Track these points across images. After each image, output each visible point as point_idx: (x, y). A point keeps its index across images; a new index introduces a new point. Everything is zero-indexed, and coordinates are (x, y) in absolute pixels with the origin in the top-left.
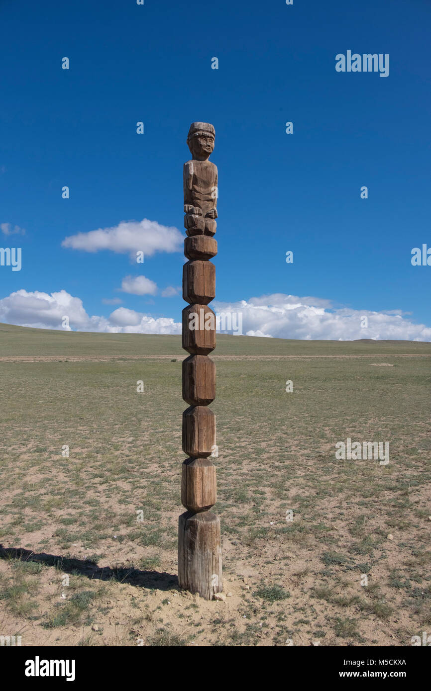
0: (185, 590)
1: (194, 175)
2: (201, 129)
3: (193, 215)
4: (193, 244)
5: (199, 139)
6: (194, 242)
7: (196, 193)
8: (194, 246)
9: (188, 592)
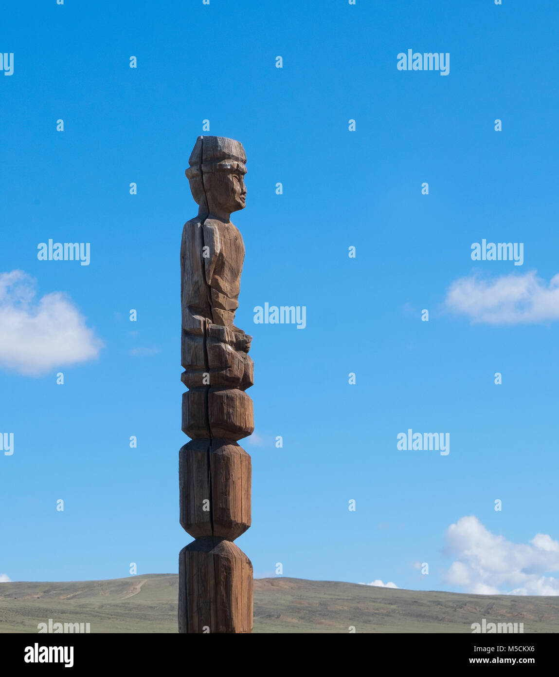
1: (221, 254)
2: (233, 156)
3: (223, 345)
4: (225, 407)
5: (230, 177)
6: (228, 405)
7: (221, 295)
8: (228, 413)
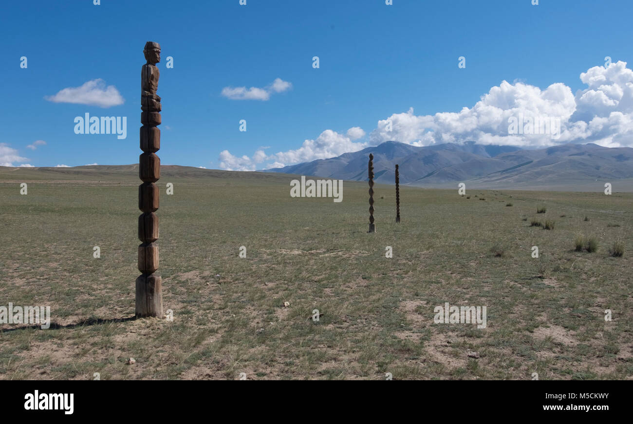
0: (148, 316)
1: (153, 74)
2: (157, 48)
3: (153, 100)
8: (154, 118)
9: (150, 317)
